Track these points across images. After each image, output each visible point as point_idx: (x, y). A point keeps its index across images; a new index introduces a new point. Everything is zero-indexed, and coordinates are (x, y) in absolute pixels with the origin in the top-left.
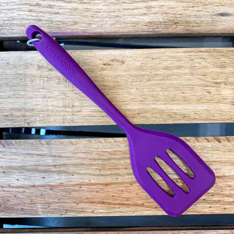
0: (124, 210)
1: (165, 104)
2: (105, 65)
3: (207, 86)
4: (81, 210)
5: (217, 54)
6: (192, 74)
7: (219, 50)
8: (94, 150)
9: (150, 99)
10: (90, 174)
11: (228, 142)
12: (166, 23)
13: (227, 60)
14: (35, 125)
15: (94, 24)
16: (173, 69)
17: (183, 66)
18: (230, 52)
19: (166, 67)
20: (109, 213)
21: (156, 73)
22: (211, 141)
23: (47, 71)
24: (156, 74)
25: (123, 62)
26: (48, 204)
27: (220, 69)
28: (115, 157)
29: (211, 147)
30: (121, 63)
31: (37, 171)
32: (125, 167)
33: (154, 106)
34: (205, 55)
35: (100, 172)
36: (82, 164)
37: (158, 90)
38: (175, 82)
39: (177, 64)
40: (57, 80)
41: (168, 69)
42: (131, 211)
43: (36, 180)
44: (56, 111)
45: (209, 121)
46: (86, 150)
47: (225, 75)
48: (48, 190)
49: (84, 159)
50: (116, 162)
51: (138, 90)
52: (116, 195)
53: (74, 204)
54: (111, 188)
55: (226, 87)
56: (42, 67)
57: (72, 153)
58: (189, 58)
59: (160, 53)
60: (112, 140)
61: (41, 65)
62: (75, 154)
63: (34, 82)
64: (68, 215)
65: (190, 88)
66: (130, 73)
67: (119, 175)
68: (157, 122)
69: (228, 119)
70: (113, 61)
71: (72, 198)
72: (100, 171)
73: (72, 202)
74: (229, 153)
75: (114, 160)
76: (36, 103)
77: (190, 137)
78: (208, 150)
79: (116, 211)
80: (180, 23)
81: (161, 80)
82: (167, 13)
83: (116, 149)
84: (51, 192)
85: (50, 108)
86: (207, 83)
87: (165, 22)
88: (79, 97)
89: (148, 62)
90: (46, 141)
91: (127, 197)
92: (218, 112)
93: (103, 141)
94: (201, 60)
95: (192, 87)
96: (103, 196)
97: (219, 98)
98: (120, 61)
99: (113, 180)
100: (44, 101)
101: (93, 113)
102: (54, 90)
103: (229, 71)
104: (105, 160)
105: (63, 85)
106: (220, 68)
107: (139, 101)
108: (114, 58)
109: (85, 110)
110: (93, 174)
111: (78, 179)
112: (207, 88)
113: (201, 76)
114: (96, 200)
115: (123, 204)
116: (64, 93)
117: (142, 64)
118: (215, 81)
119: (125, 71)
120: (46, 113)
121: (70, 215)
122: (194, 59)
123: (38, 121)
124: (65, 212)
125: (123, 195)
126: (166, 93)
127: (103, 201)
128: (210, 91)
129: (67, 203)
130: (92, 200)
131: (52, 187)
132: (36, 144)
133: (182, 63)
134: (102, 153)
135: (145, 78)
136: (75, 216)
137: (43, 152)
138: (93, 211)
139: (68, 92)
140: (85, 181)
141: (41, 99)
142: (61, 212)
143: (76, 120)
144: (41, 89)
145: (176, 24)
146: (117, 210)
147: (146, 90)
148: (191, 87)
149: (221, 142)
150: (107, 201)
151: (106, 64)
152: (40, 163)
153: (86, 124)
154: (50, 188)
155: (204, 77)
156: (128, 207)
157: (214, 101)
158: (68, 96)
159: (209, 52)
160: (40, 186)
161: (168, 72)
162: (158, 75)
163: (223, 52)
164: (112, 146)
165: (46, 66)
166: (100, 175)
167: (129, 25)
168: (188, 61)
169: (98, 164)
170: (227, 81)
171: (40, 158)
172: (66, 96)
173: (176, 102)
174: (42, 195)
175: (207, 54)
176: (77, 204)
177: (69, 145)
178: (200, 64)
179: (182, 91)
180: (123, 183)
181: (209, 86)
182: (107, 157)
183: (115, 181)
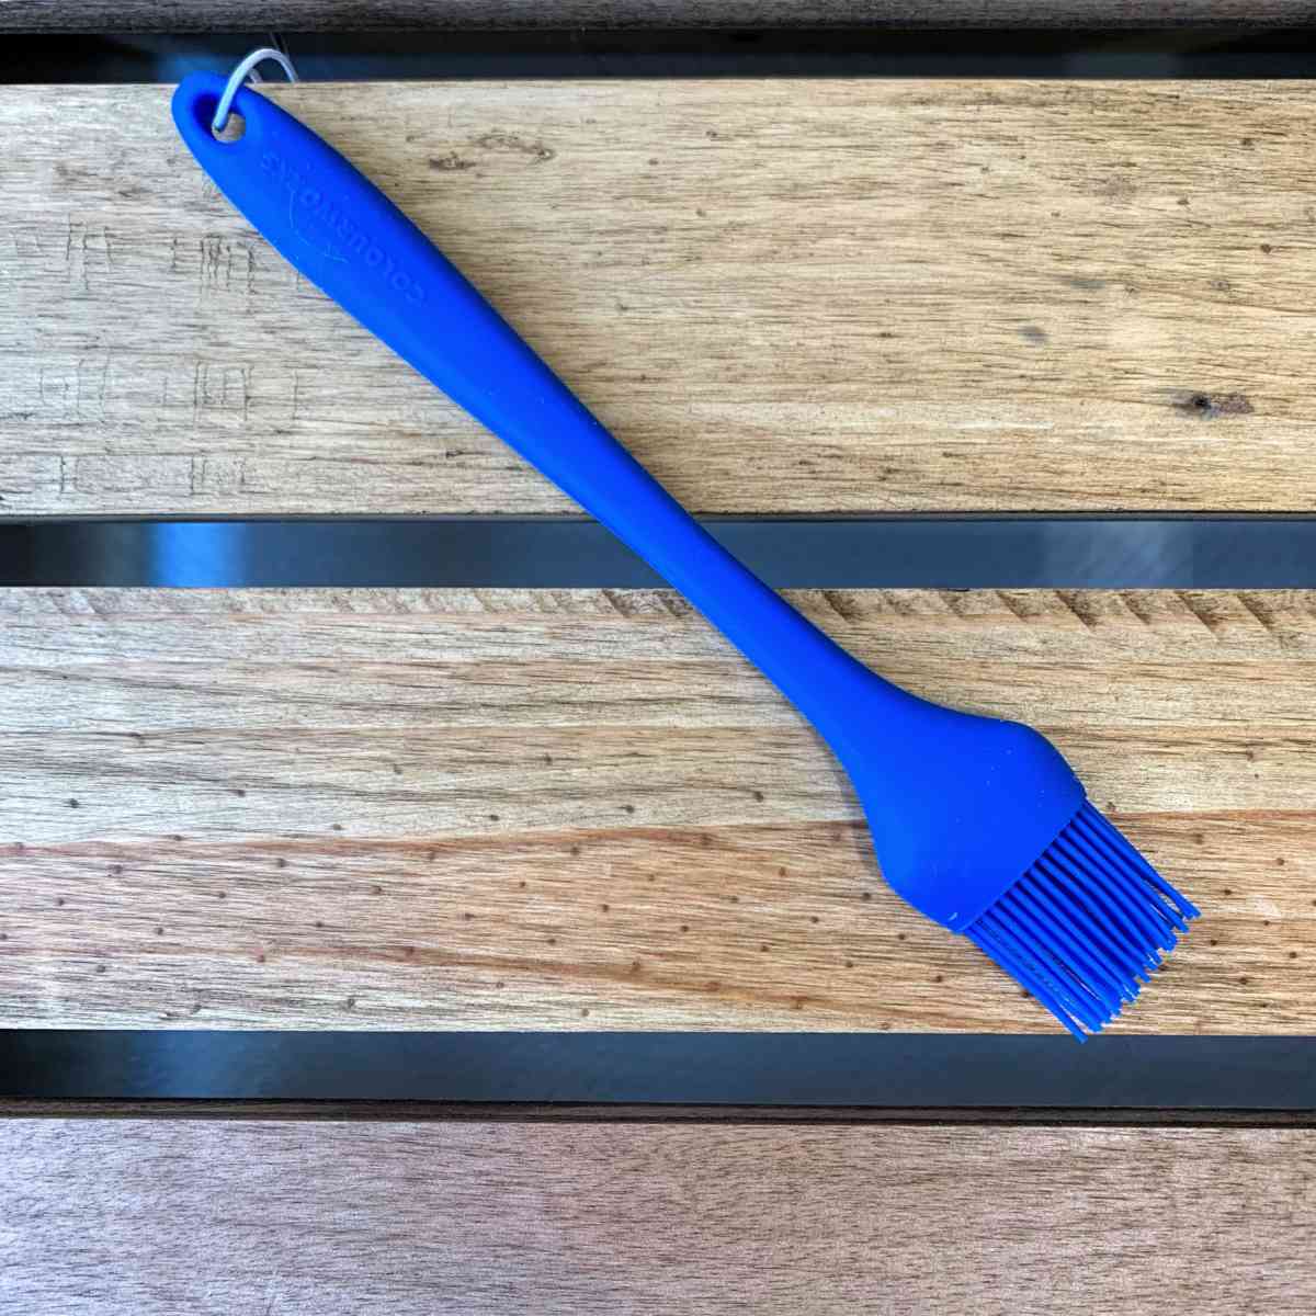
0: (526, 1001)
1: (782, 397)
2: (437, 164)
3: (1023, 297)
4: (280, 993)
5: (1085, 115)
6: (939, 229)
7: (1096, 96)
8: (366, 652)
9: (691, 370)
10: (336, 790)
11: (1139, 620)
13: (1139, 153)
14: (32, 506)
16: (828, 196)
17: (892, 180)
18: (1159, 105)
19: (788, 183)
20: (440, 1012)
21: (732, 218)
22: (1037, 614)
23: (108, 199)
24: (731, 223)
25: (542, 152)
26: (98, 954)
27: (1104, 204)
28: (489, 694)
29: (1039, 647)
30: (529, 157)
31: (39, 765)
32: (540, 752)
33: (713, 410)
34: (1013, 120)
35: (399, 777)
36: (298, 733)
37: (738, 315)
38: (841, 273)
39: (855, 167)
40: (167, 253)
41: (802, 194)
42: (571, 1005)
43: (29, 817)
44: (154, 425)
45: (1030, 498)
46: (314, 651)
47: (1133, 235)
48: (99, 874)
49: (305, 701)
50: (493, 723)
51: (628, 314)
52: (488, 910)
53: (243, 960)
54: (459, 871)
55: (1131, 303)
56: (86, 179)
57: (237, 669)
58: (920, 134)
59: (755, 105)
60: (471, 596)
61: (78, 165)
62: (252, 672)
63: (36, 261)
64: (209, 1020)
65: (924, 310)
66: (583, 214)
67: (507, 796)
68: (732, 502)
69: (1144, 491)
70: (484, 146)
71: (229, 924)
72: (398, 772)
73: (232, 946)
74: (1145, 682)
75: (482, 710)
76: (45, 381)
77: (919, 592)
78: (1021, 666)
79: (482, 1001)
81: (757, 258)
83: (494, 651)
84: (113, 884)
85: (123, 408)
86: (1028, 283)
88: (288, 351)
89: (691, 155)
90: (92, 600)
91: (546, 922)
92: (1080, 448)
93: (420, 605)
94: (989, 148)
95: (936, 302)
96: (409, 915)
97: (1088, 366)
98: (528, 145)
99: (469, 824)
100: (87, 370)
101: (360, 443)
102: (144, 306)
103: (1153, 215)
104: (426, 709)
105: (195, 281)
106: (1097, 193)
107: (635, 380)
108: (495, 130)
109: (314, 424)
110: (357, 787)
111: (267, 814)
112: (1027, 310)
113: (994, 243)
114: (373, 937)
115: (523, 965)
116: (200, 322)
117: (653, 162)
118: (1069, 268)
119: (554, 201)
120: (97, 436)
121: (218, 1019)
122: (954, 141)
123: (53, 481)
124: (193, 1002)
125: (526, 914)
126: (787, 334)
127: (414, 943)
128: (1039, 324)
129: (202, 950)
130: (347, 937)
131: (120, 862)
132: (35, 611)
133: (878, 166)
134: (414, 671)
135: (667, 246)
136: (248, 1027)
137: (77, 660)
138: (351, 1003)
139: (221, 319)
140: (308, 828)
141: (71, 360)
142: (167, 1001)
143: (262, 481)
144: (74, 303)
146: (485, 996)
147: (670, 314)
148: (929, 299)
149: (1100, 619)
150: (433, 946)
151: (449, 160)
152: (58, 717)
153: (323, 506)
154: (107, 862)
155: (1009, 246)
156: (549, 981)
157: (1061, 387)
158: (223, 339)
159: (1043, 104)
160: (50, 851)
161: (803, 214)
162: (746, 230)
163: (1123, 103)
164: (469, 634)
165: (105, 172)
166: (393, 794)
168: (918, 153)
169: (388, 734)
170: (1142, 271)
171: (58, 692)
172: (212, 344)
173: (844, 386)
174: (61, 902)
175: (1029, 112)
176: (262, 960)
177: (224, 623)
178: (985, 170)
179: (879, 324)
180: (530, 844)
181: (1033, 300)
182: (443, 697)
183: (481, 833)
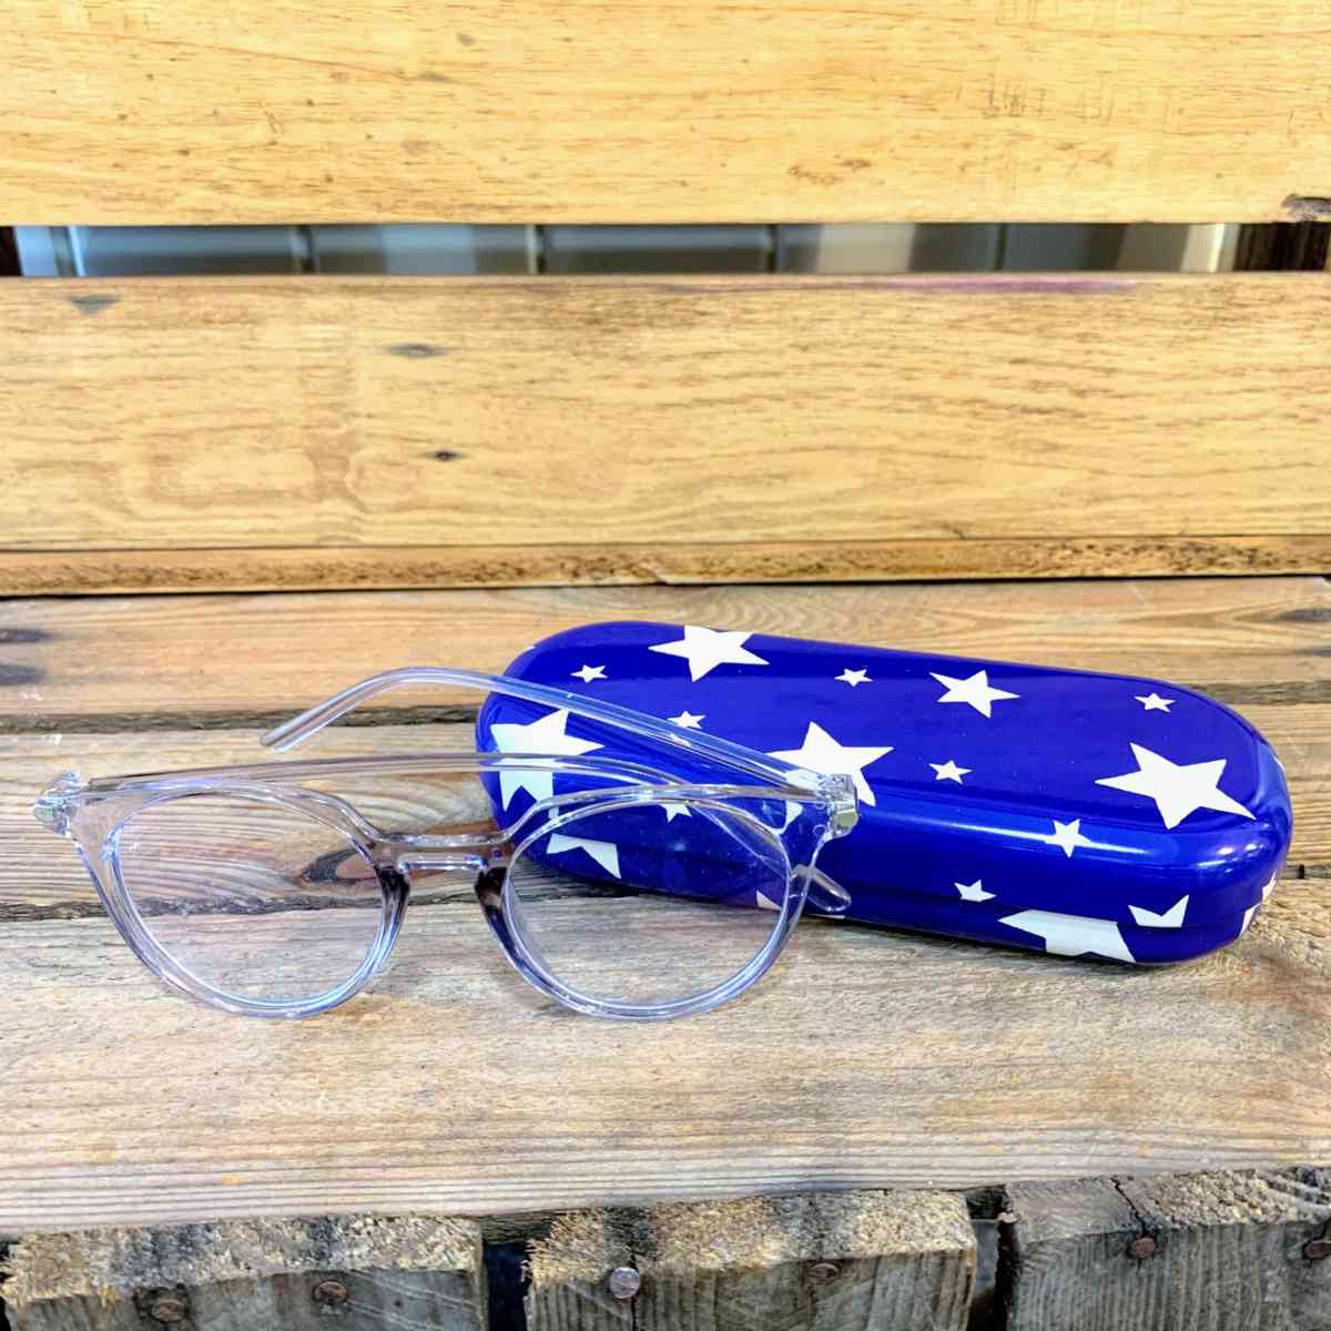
12: (631, 321)
15: (891, 321)
80: (580, 324)
82: (627, 358)
87: (635, 325)
145: (593, 317)
167: (767, 317)
